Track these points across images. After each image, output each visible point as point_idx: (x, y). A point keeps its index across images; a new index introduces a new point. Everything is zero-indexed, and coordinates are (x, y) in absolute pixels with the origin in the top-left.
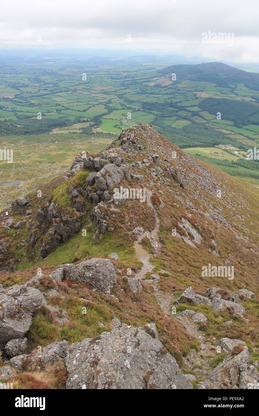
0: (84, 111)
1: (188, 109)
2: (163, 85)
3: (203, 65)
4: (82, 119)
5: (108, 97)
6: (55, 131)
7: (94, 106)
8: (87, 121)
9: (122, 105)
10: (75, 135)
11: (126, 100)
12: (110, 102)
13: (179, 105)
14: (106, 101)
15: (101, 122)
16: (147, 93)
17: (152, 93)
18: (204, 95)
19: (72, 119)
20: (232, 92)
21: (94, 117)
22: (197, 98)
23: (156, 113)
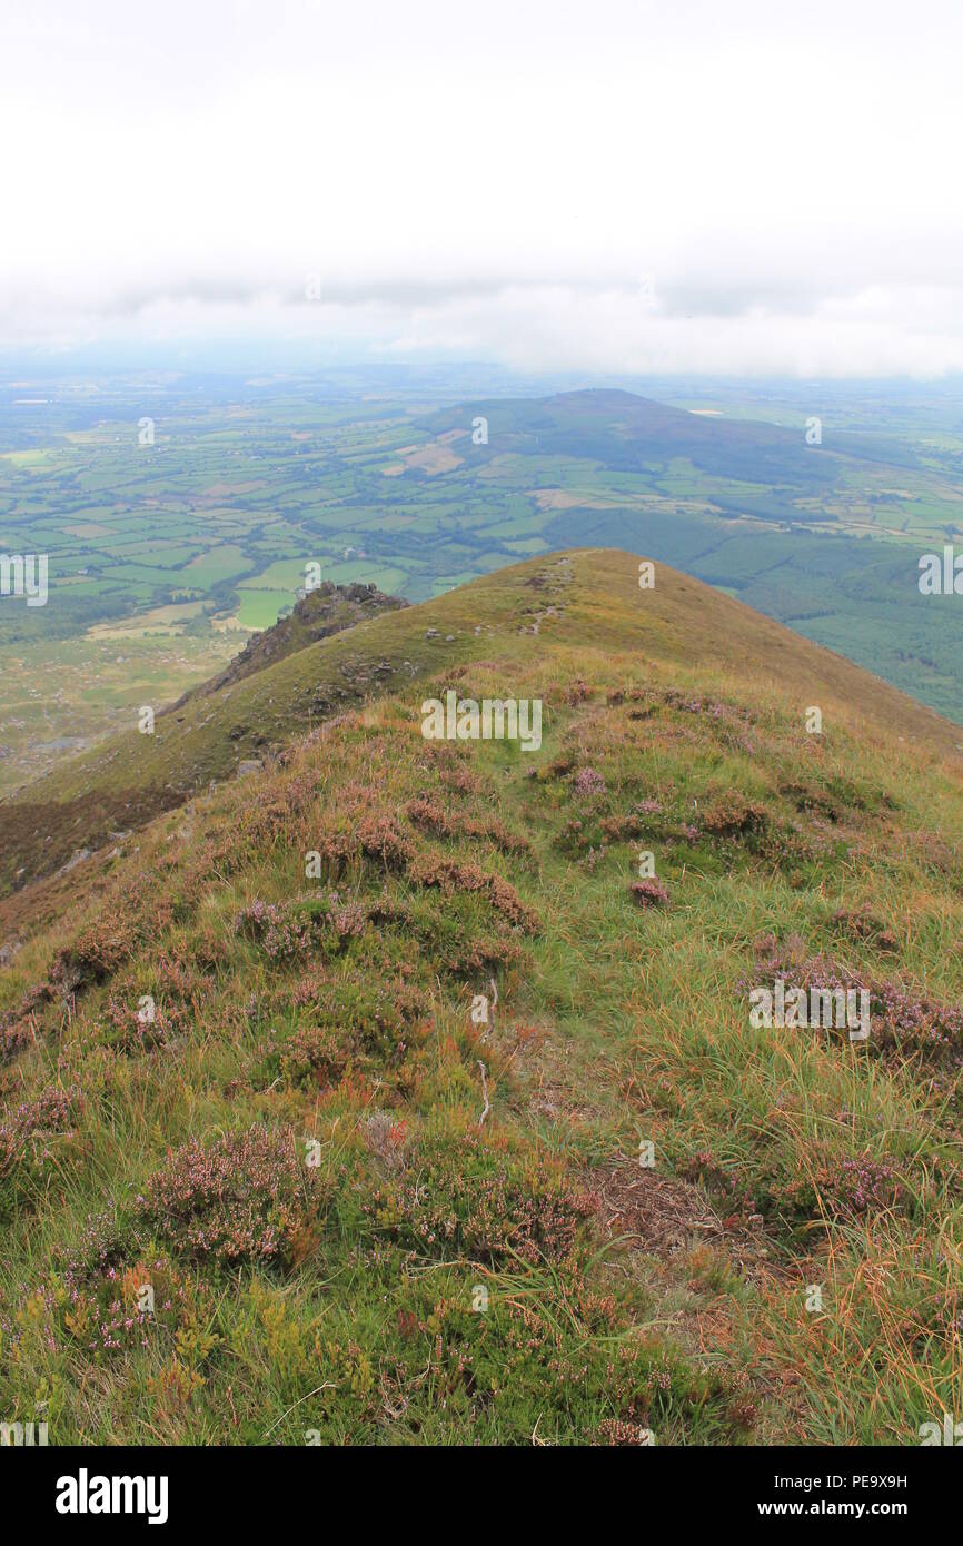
0: (178, 567)
1: (511, 546)
2: (431, 472)
3: (562, 399)
4: (175, 594)
5: (252, 519)
6: (100, 633)
7: (208, 548)
8: (194, 599)
9: (300, 543)
10: (163, 641)
11: (313, 527)
12: (257, 533)
13: (481, 534)
14: (245, 531)
15: (236, 601)
16: (381, 501)
17: (395, 501)
18: (560, 500)
19: (143, 593)
20: (651, 486)
21: (214, 587)
22: (538, 511)
23: (408, 563)
